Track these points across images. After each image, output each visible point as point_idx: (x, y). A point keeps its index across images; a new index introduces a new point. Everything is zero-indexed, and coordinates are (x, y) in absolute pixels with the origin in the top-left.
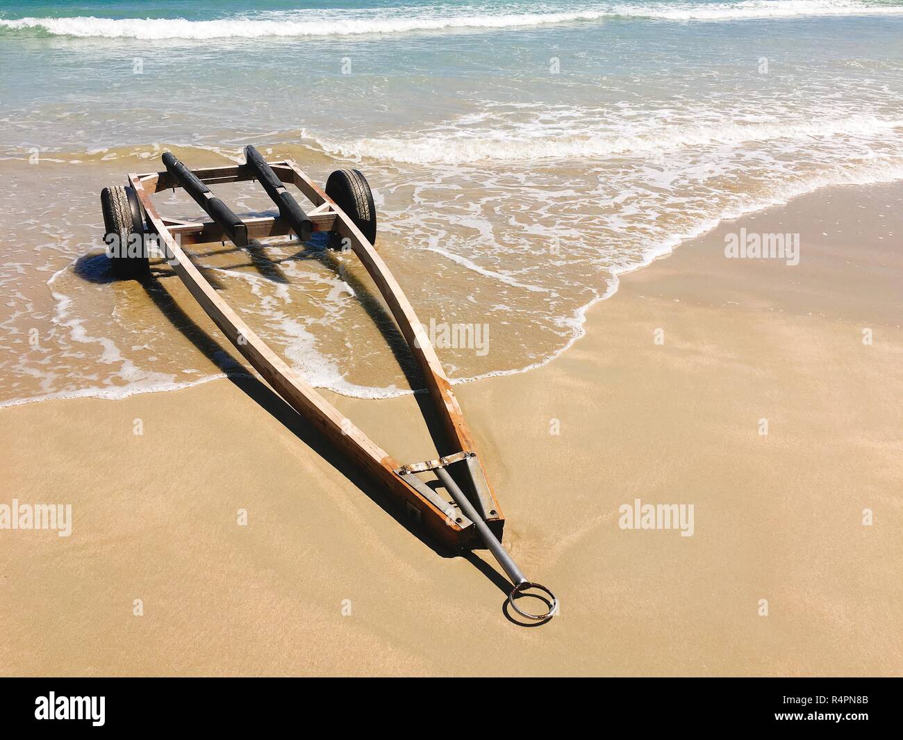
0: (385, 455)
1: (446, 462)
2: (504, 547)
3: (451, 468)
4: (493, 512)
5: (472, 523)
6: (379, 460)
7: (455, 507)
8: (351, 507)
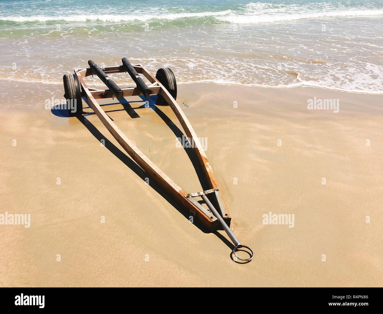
0: (180, 189)
1: (206, 193)
2: (231, 230)
3: (208, 196)
4: (226, 215)
5: (217, 219)
6: (178, 191)
7: (210, 212)
8: (166, 210)
